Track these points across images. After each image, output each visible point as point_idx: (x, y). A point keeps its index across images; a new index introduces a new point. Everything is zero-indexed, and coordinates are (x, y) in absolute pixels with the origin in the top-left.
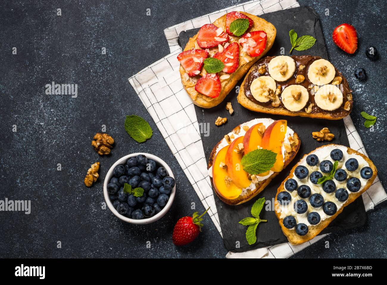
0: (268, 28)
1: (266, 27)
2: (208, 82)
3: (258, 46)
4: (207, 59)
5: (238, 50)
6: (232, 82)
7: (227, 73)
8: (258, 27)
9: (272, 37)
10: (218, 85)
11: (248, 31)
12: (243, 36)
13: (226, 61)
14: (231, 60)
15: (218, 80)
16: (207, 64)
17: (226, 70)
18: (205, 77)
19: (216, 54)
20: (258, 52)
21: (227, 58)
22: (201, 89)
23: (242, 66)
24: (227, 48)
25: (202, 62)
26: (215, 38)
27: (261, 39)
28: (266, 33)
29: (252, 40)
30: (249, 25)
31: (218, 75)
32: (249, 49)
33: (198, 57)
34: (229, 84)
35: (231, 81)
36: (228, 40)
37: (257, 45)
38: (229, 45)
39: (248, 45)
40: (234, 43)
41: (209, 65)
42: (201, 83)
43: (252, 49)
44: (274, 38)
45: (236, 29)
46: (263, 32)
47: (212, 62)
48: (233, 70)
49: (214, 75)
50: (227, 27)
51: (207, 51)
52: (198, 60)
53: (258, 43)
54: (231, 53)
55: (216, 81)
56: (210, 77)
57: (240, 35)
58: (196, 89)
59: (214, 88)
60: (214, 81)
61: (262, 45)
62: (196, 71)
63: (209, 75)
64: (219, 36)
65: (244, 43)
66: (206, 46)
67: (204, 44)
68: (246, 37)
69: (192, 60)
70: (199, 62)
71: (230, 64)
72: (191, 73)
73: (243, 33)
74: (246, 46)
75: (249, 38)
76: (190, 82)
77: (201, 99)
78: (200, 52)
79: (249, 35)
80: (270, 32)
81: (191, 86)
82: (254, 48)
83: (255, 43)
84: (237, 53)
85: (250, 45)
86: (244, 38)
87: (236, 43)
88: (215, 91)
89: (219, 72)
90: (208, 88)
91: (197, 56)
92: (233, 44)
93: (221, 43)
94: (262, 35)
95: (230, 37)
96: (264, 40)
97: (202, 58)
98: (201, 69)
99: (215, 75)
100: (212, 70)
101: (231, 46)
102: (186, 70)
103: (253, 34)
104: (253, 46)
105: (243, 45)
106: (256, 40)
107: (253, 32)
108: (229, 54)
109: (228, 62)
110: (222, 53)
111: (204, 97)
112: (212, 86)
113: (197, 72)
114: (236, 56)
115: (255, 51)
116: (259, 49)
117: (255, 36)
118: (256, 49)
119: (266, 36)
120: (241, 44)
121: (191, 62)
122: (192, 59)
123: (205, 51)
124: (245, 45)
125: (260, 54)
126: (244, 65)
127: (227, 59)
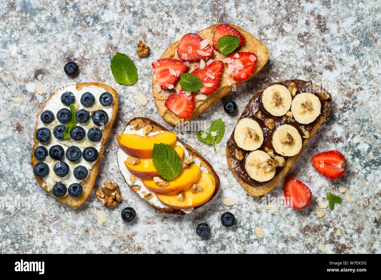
0: (261, 50)
1: (259, 48)
2: (180, 100)
3: (245, 70)
4: (185, 74)
5: (222, 70)
6: (208, 104)
7: (203, 94)
8: (249, 47)
9: (263, 61)
10: (191, 106)
11: (237, 51)
12: (231, 55)
13: (205, 79)
14: (211, 80)
15: (193, 100)
16: (183, 80)
17: (203, 90)
18: (178, 94)
19: (196, 70)
20: (244, 76)
21: (207, 76)
22: (171, 106)
23: (223, 88)
24: (210, 66)
25: (178, 75)
26: (198, 51)
27: (250, 63)
28: (256, 57)
29: (239, 62)
30: (240, 44)
31: (194, 94)
32: (234, 72)
33: (175, 70)
34: (204, 105)
35: (207, 102)
36: (212, 56)
37: (244, 68)
38: (213, 63)
39: (234, 67)
40: (219, 61)
41: (185, 81)
42: (173, 99)
43: (237, 72)
44: (265, 63)
45: (224, 46)
46: (254, 54)
47: (190, 79)
48: (211, 91)
49: (188, 94)
50: (214, 41)
51: (186, 64)
52: (174, 72)
53: (246, 67)
54: (213, 72)
55: (190, 100)
56: (184, 95)
57: (227, 54)
58: (166, 105)
59: (186, 108)
60: (188, 100)
61: (249, 69)
62: (169, 84)
63: (184, 92)
64: (203, 50)
65: (230, 63)
66: (187, 59)
67: (185, 56)
68: (233, 57)
69: (167, 70)
70: (175, 75)
71: (210, 85)
72: (163, 86)
73: (231, 52)
74: (232, 68)
75: (237, 60)
76: (161, 95)
77: (170, 116)
78: (178, 63)
79: (237, 55)
80: (262, 55)
81: (161, 99)
82: (240, 71)
83: (242, 66)
84: (220, 73)
85: (236, 68)
86: (231, 59)
87: (221, 61)
88: (187, 111)
89: (195, 91)
90: (179, 107)
91: (174, 67)
92: (217, 63)
93: (204, 58)
94: (252, 58)
95: (216, 53)
96: (253, 63)
97: (179, 70)
98: (175, 84)
99: (190, 94)
100: (188, 88)
101: (215, 64)
102: (159, 81)
103: (242, 54)
104: (240, 69)
105: (228, 66)
106: (244, 63)
107: (243, 53)
108: (210, 72)
109: (207, 82)
110: (203, 70)
111: (173, 115)
112: (184, 105)
113: (171, 87)
114: (218, 76)
115: (240, 75)
116: (245, 73)
117: (244, 58)
118: (242, 73)
119: (256, 59)
120: (226, 64)
121: (166, 73)
122: (169, 70)
123: (185, 64)
124: (230, 66)
125: (245, 79)
126: (225, 87)
127: (207, 78)
